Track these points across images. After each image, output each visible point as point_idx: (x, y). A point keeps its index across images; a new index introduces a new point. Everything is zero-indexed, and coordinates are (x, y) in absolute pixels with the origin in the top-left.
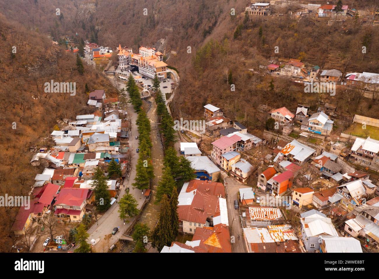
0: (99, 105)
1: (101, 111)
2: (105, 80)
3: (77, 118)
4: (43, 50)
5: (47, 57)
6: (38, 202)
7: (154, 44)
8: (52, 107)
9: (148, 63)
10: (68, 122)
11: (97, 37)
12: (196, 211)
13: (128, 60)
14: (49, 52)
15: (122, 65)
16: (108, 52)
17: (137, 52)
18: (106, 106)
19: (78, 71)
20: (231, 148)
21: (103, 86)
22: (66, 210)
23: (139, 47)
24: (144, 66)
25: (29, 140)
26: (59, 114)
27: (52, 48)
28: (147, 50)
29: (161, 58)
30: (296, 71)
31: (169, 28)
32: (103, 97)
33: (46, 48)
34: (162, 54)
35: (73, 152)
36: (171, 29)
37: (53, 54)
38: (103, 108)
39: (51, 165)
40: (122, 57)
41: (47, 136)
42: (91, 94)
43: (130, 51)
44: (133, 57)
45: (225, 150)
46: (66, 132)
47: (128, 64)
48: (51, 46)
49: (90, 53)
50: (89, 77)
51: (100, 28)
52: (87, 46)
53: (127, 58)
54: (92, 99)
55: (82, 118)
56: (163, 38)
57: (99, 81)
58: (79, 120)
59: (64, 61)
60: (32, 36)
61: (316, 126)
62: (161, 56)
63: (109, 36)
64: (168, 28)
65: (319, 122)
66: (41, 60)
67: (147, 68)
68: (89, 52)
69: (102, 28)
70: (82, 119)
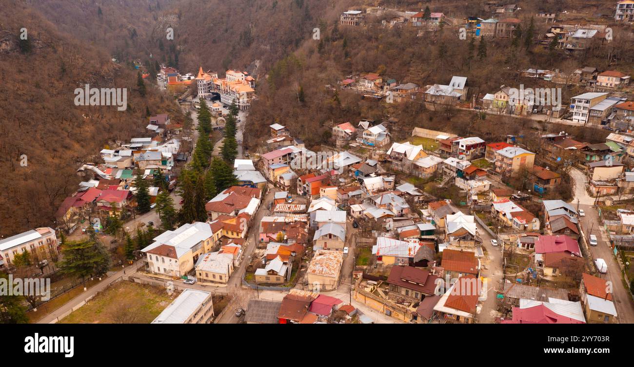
0: (160, 131)
1: (162, 137)
2: (171, 105)
3: (131, 141)
4: (98, 66)
5: (103, 73)
6: (80, 199)
7: (246, 67)
8: (104, 127)
9: (231, 88)
10: (121, 144)
11: (177, 60)
12: (226, 205)
13: (209, 86)
14: (105, 68)
15: (202, 93)
16: (189, 78)
17: (222, 76)
18: (169, 132)
19: (140, 92)
20: (280, 159)
21: (169, 111)
22: (106, 207)
23: (227, 70)
24: (226, 92)
25: (76, 155)
26: (112, 136)
27: (109, 64)
28: (235, 73)
29: (252, 84)
30: (370, 85)
31: (266, 46)
32: (166, 123)
33: (102, 64)
34: (254, 79)
35: (121, 169)
36: (268, 47)
37: (109, 71)
38: (165, 135)
39: (97, 177)
40: (201, 82)
41: (95, 154)
42: (151, 119)
43: (214, 75)
44: (216, 83)
45: (273, 160)
46: (117, 152)
47: (209, 92)
48: (108, 62)
49: (165, 80)
50: (153, 100)
51: (182, 48)
52: (162, 71)
53: (209, 84)
54: (152, 124)
55: (137, 141)
56: (258, 59)
57: (164, 105)
58: (133, 143)
59: (123, 80)
60: (87, 49)
61: (369, 137)
62: (252, 81)
63: (192, 58)
64: (264, 45)
65: (371, 132)
66: (95, 77)
67: (230, 95)
68: (164, 78)
69: (185, 48)
70: (138, 143)
